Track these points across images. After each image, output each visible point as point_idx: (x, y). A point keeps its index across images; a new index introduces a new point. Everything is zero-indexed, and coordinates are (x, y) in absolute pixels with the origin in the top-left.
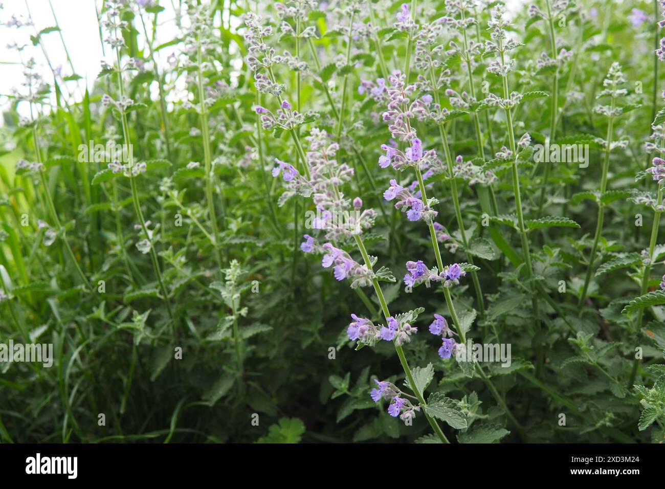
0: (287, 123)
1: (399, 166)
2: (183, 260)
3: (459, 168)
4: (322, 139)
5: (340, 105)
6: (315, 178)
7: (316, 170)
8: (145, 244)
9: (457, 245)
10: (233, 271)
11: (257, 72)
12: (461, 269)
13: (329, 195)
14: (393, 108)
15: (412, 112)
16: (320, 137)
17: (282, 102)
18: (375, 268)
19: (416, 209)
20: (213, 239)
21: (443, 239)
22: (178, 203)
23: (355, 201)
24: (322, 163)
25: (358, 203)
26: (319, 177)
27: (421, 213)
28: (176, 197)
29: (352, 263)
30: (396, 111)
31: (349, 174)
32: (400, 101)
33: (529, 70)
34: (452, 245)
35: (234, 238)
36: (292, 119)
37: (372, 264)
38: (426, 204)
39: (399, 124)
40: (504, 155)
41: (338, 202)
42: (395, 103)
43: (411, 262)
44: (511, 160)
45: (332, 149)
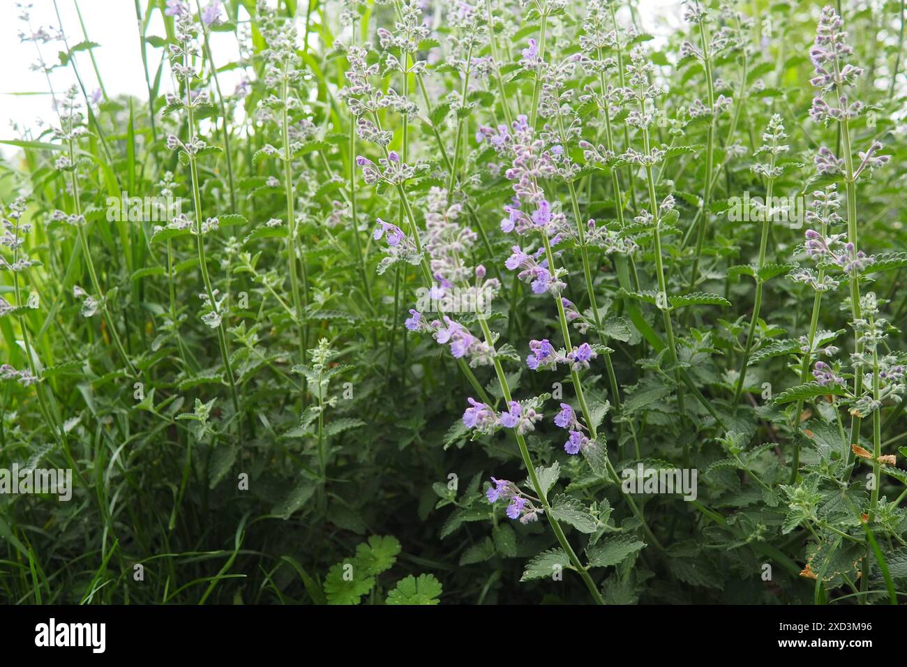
0: (394, 177)
1: (524, 231)
2: (256, 338)
3: (591, 234)
4: (443, 199)
6: (434, 243)
7: (435, 233)
8: (212, 318)
9: (588, 325)
10: (322, 353)
11: (360, 116)
12: (592, 351)
13: (449, 262)
14: (518, 165)
15: (538, 170)
16: (440, 197)
17: (389, 153)
18: (497, 346)
19: (542, 280)
20: (293, 314)
21: (572, 317)
22: (251, 268)
23: (478, 269)
24: (442, 226)
25: (481, 271)
26: (439, 241)
27: (547, 285)
28: (248, 262)
29: (473, 339)
30: (521, 168)
31: (471, 239)
32: (526, 158)
33: (680, 118)
34: (582, 324)
35: (319, 313)
36: (401, 173)
37: (493, 341)
38: (553, 274)
39: (525, 184)
40: (645, 219)
41: (459, 270)
42: (519, 159)
43: (534, 342)
44: (652, 226)
45: (453, 210)
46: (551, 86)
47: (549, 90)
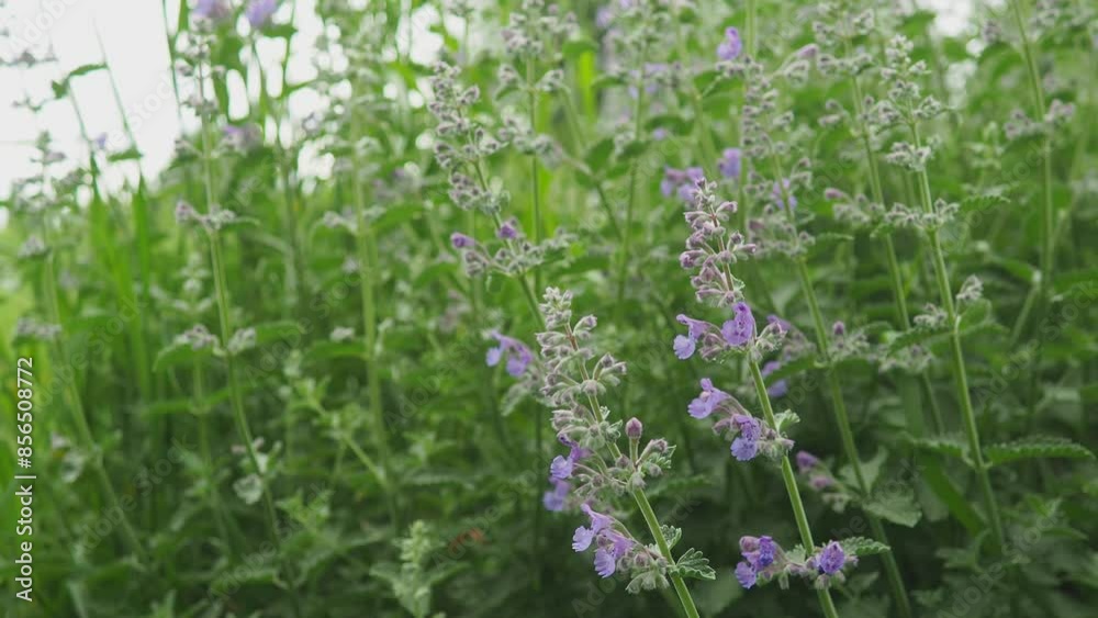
0: (511, 264)
1: (714, 354)
2: (324, 512)
3: (841, 346)
4: (565, 307)
5: (624, 215)
6: (551, 382)
7: (554, 365)
8: (251, 486)
9: (846, 497)
10: (416, 542)
11: (454, 171)
12: (847, 551)
13: (579, 413)
14: (696, 245)
15: (733, 251)
16: (561, 303)
17: (502, 225)
18: (676, 554)
19: (749, 436)
20: (380, 474)
21: (818, 484)
22: (314, 404)
23: (629, 424)
24: (564, 353)
25: (634, 427)
26: (560, 378)
27: (759, 444)
28: (311, 392)
29: (630, 541)
30: (701, 251)
31: (617, 372)
32: (708, 232)
33: (990, 141)
34: (837, 496)
35: (422, 472)
36: (521, 257)
37: (669, 545)
38: (772, 426)
39: (708, 276)
40: (931, 320)
41: (597, 426)
42: (698, 235)
43: (748, 539)
44: (946, 330)
45: (583, 326)
46: (755, 110)
47: (754, 116)
